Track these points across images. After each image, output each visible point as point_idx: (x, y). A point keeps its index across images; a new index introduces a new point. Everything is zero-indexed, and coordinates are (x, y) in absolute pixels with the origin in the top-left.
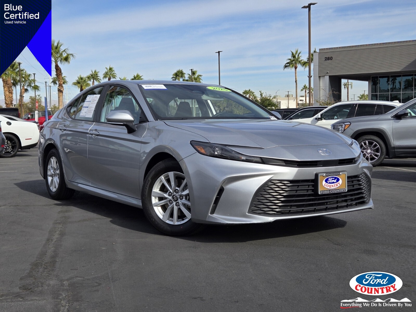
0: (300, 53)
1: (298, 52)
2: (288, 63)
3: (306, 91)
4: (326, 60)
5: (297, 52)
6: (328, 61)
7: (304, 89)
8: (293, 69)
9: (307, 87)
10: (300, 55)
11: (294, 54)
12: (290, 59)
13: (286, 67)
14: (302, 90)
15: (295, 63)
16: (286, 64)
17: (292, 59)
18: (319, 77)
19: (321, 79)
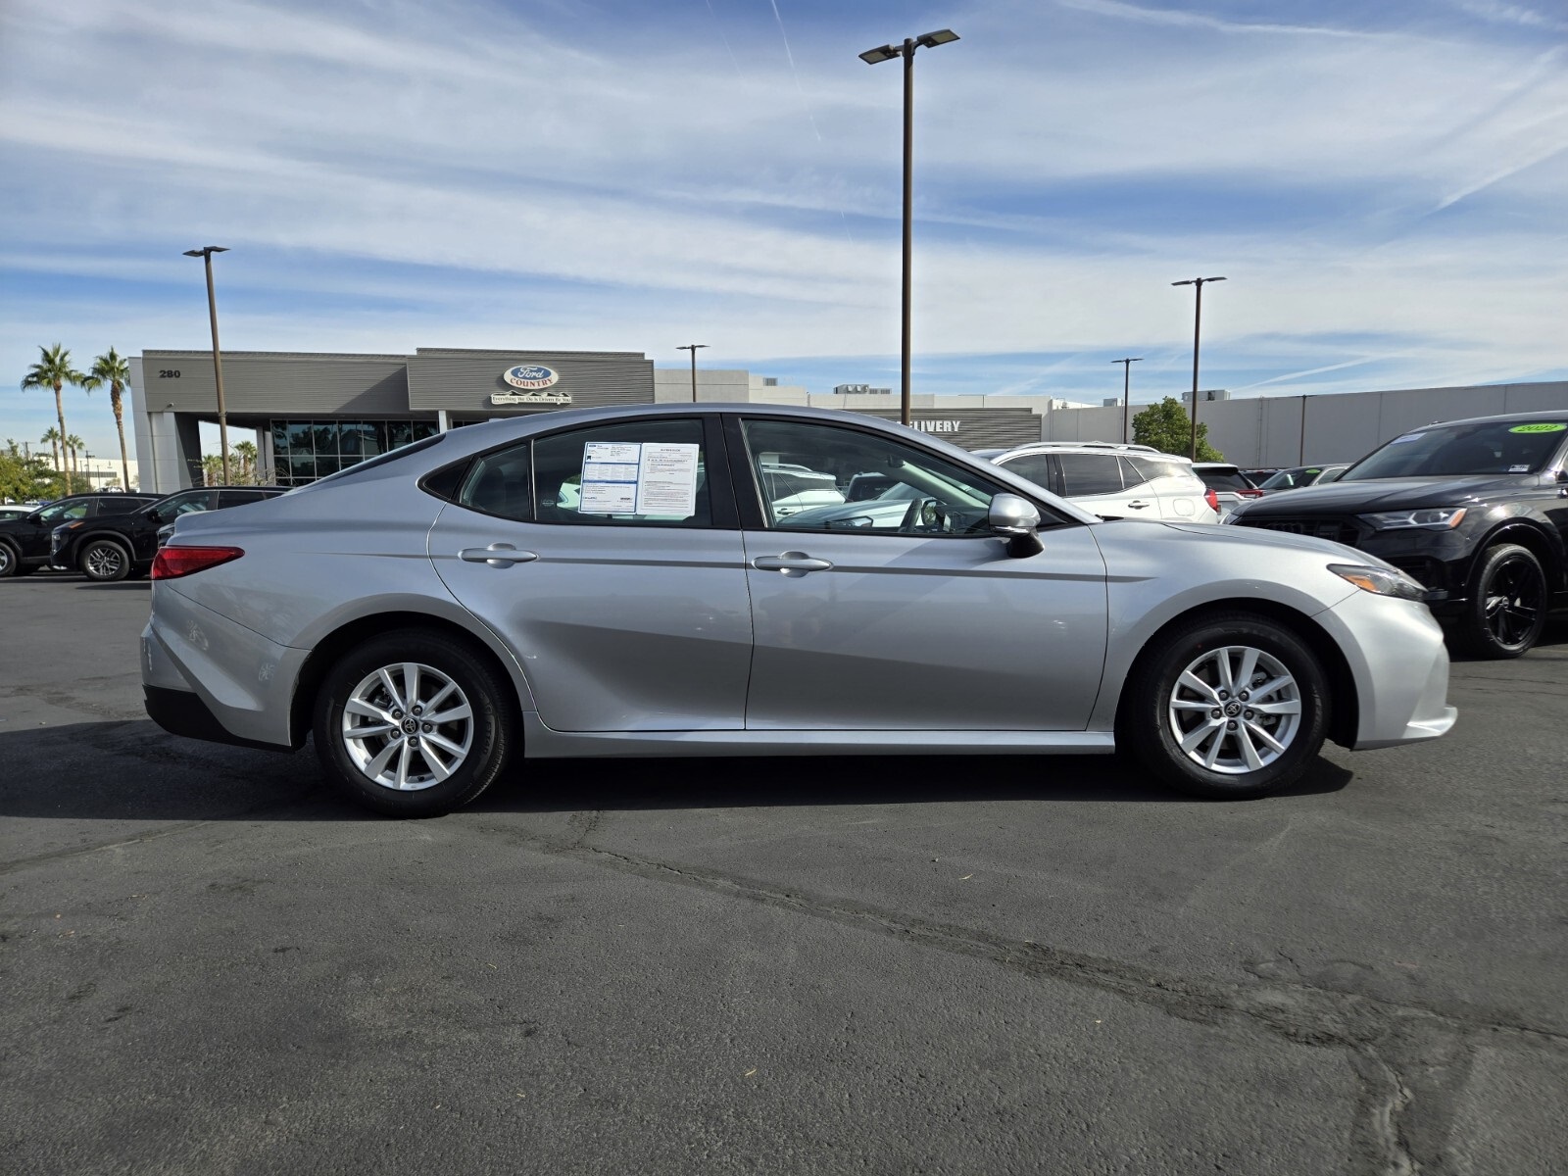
0: (66, 354)
1: (62, 351)
2: (33, 375)
3: (54, 444)
4: (162, 376)
5: (57, 351)
6: (167, 380)
7: (49, 437)
8: (51, 392)
9: (57, 435)
10: (67, 358)
11: (51, 353)
12: (38, 367)
13: (27, 383)
14: (44, 441)
15: (55, 375)
16: (29, 376)
17: (46, 366)
18: (149, 414)
19: (154, 418)
